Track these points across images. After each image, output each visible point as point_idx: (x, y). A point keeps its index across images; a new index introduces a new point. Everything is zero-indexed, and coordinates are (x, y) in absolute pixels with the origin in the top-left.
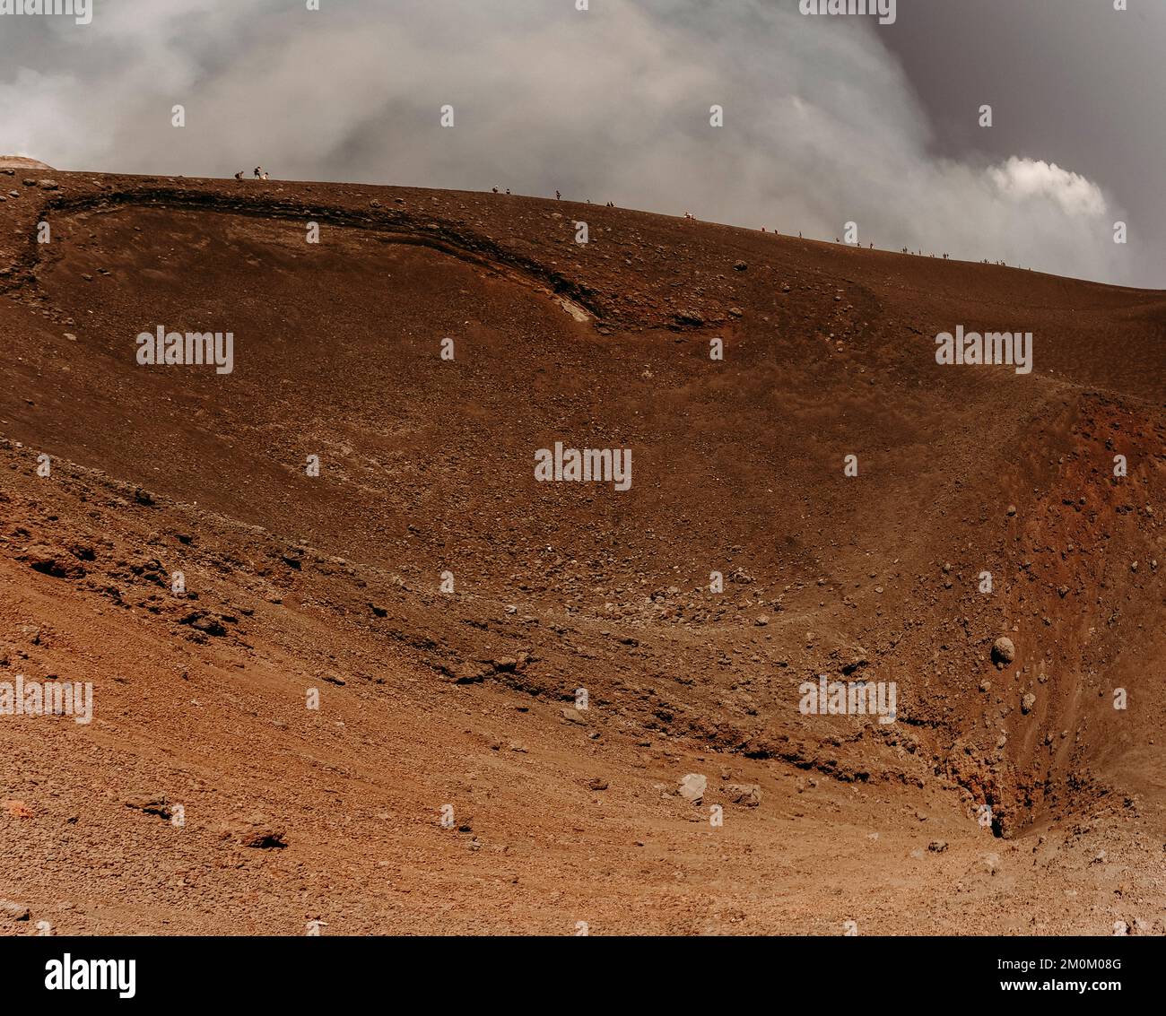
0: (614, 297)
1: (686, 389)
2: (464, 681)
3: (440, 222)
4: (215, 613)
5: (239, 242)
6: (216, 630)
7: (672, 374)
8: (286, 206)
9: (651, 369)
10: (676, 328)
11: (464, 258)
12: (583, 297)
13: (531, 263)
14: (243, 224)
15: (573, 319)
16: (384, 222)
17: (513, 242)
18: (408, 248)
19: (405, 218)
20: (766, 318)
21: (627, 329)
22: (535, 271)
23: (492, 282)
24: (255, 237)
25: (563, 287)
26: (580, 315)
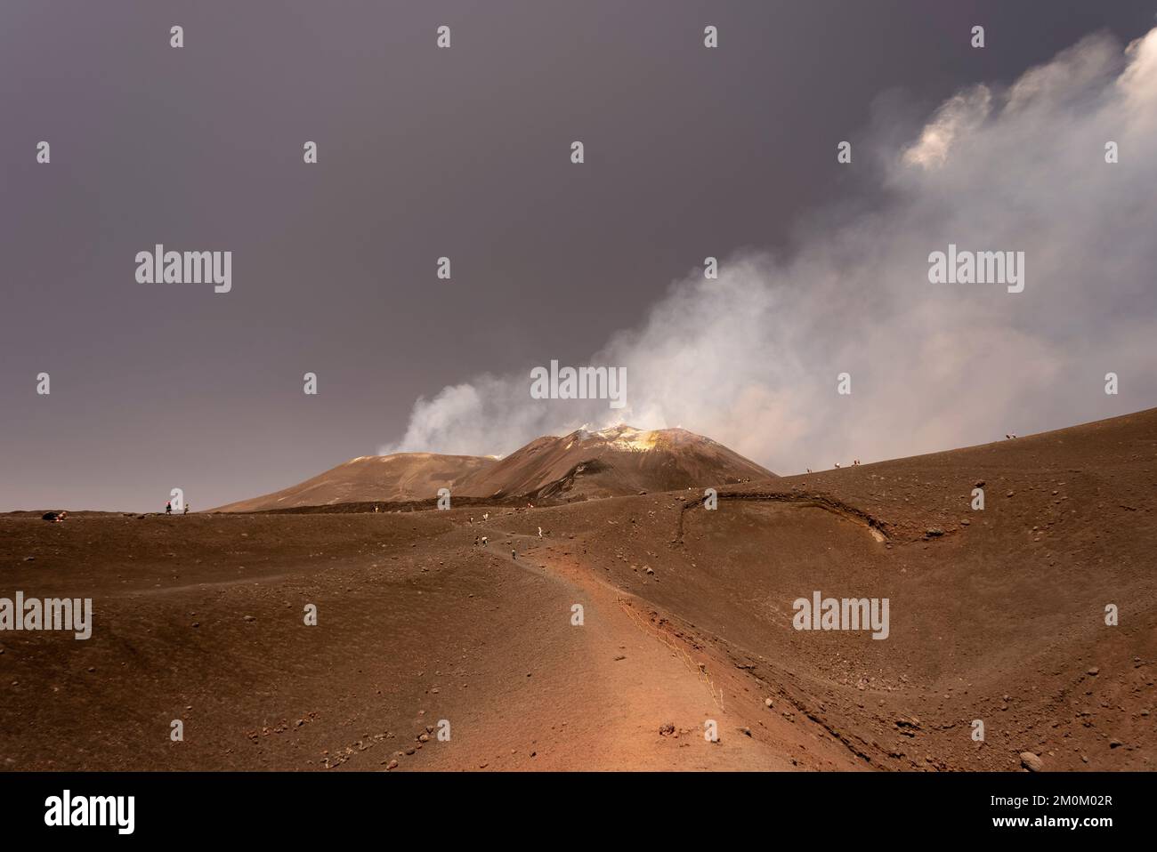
0: (895, 525)
1: (921, 578)
2: (739, 668)
3: (821, 494)
4: (698, 645)
5: (746, 516)
6: (697, 648)
7: (916, 569)
8: (761, 495)
9: (906, 568)
10: (927, 540)
11: (832, 512)
12: (881, 527)
13: (858, 511)
14: (747, 506)
15: (875, 541)
16: (800, 497)
17: (850, 500)
18: (809, 509)
19: (806, 494)
20: (986, 523)
21: (901, 543)
22: (861, 515)
23: (843, 524)
24: (752, 512)
25: (872, 523)
26: (879, 537)
